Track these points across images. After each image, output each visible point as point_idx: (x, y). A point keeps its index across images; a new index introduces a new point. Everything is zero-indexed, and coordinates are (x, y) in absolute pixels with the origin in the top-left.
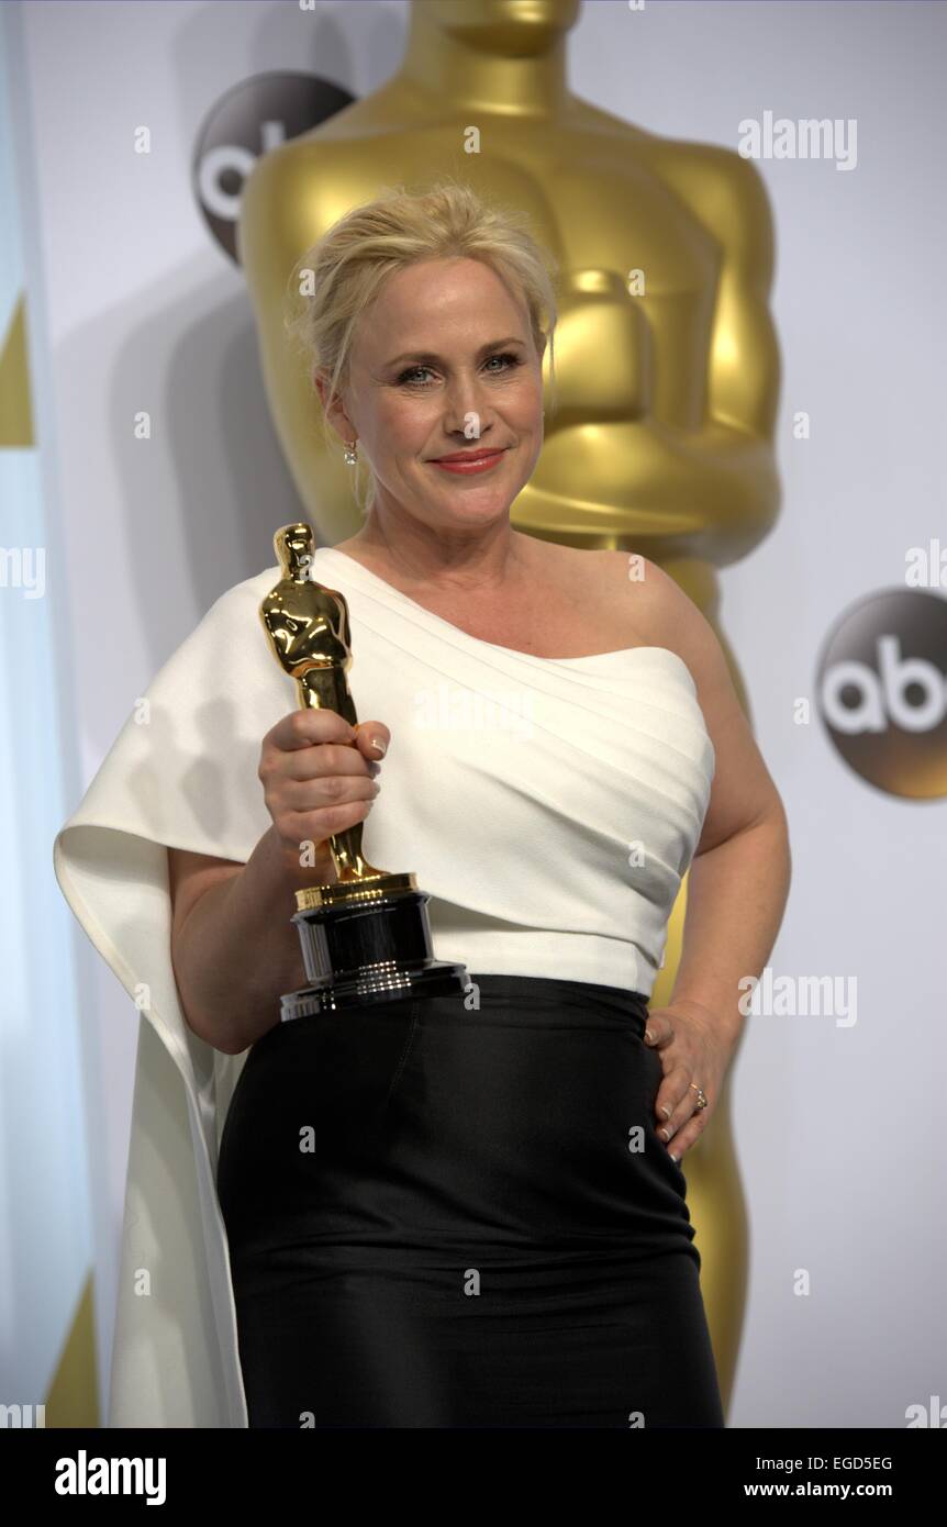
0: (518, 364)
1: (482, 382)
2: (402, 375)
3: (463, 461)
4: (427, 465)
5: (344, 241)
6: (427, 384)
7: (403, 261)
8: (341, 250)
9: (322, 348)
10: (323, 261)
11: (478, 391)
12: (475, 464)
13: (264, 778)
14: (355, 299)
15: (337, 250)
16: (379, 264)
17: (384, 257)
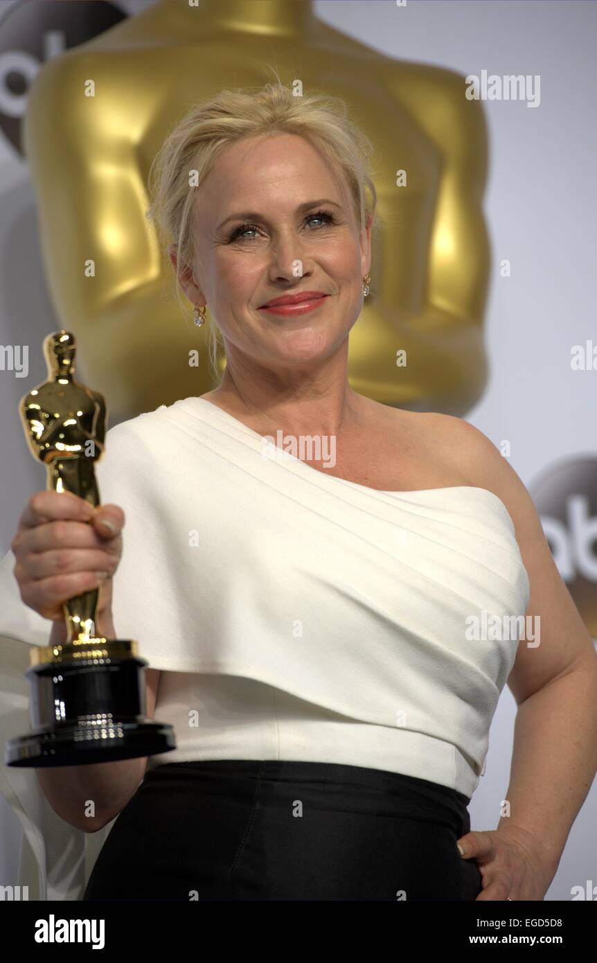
0: (335, 223)
1: (303, 237)
2: (233, 234)
4: (258, 311)
6: (255, 241)
7: (232, 138)
11: (298, 243)
12: (299, 307)
16: (211, 143)
17: (214, 137)
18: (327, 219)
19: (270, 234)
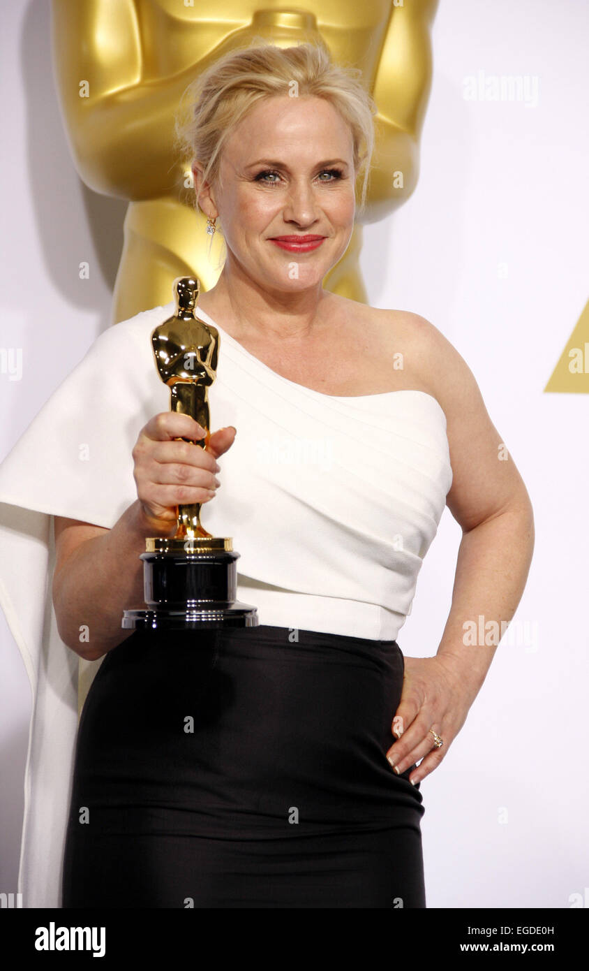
0: (342, 179)
1: (315, 187)
2: (259, 175)
3: (294, 242)
4: (268, 242)
5: (227, 73)
6: (276, 184)
7: (269, 93)
8: (225, 79)
9: (201, 148)
10: (210, 85)
11: (311, 193)
12: (302, 246)
13: (135, 456)
14: (231, 116)
15: (222, 78)
16: (251, 93)
17: (255, 88)
18: (337, 175)
19: (290, 181)
